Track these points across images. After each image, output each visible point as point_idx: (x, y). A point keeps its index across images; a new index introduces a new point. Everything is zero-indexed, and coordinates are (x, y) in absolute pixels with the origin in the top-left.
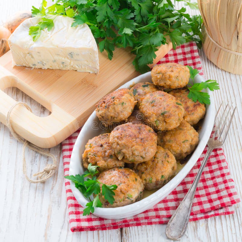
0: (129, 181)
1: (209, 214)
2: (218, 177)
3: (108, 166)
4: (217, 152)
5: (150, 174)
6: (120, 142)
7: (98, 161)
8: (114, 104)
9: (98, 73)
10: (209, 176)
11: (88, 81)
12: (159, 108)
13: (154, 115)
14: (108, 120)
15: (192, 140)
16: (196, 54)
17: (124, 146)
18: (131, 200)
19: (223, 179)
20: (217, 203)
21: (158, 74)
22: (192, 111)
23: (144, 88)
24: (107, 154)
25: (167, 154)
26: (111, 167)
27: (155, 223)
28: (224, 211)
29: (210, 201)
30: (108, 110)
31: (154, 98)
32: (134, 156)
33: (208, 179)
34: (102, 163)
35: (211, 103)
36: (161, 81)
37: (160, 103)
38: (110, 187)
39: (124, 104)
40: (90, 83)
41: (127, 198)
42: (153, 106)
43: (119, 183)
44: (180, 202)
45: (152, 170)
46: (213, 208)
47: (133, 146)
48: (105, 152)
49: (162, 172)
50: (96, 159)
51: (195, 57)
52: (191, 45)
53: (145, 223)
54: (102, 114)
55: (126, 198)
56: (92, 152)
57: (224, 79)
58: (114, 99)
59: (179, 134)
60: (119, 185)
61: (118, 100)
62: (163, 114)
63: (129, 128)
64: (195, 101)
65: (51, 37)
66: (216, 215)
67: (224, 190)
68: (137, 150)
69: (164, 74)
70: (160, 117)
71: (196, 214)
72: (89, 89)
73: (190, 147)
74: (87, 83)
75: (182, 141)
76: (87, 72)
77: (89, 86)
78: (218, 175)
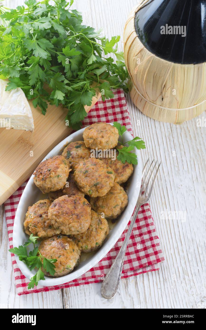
0: (67, 253)
1: (138, 272)
2: (145, 234)
3: (47, 235)
4: (144, 208)
5: (85, 243)
6: (58, 220)
7: (39, 232)
8: (51, 177)
9: (33, 130)
10: (137, 232)
11: (24, 139)
12: (91, 179)
13: (88, 186)
14: (45, 189)
15: (122, 203)
16: (123, 102)
17: (62, 223)
18: (69, 269)
19: (149, 235)
20: (144, 261)
21: (90, 139)
22: (121, 173)
23: (77, 149)
24: (46, 224)
25: (100, 220)
26: (50, 236)
27: (91, 282)
28: (151, 269)
29: (139, 259)
30: (45, 182)
31: (87, 168)
32: (71, 231)
33: (136, 235)
34: (42, 234)
35: (138, 162)
36: (93, 145)
37: (92, 174)
38: (51, 261)
39: (60, 177)
40: (26, 142)
41: (67, 268)
42: (86, 176)
43: (59, 256)
44: (113, 260)
45: (88, 239)
46: (141, 266)
47: (70, 223)
48: (45, 222)
49: (96, 240)
50: (36, 230)
51: (122, 105)
52: (119, 92)
53: (83, 283)
54: (40, 184)
55: (65, 269)
56: (32, 223)
57: (149, 126)
58: (50, 172)
59: (111, 199)
60: (59, 257)
61: (53, 173)
62: (96, 185)
63: (65, 203)
64: (124, 162)
66: (144, 273)
67: (150, 248)
68: (73, 227)
69: (96, 140)
70: (93, 187)
71: (127, 272)
72: (26, 148)
73: (120, 210)
74: (23, 141)
75: (114, 206)
76: (23, 130)
77: (26, 145)
78: (145, 231)
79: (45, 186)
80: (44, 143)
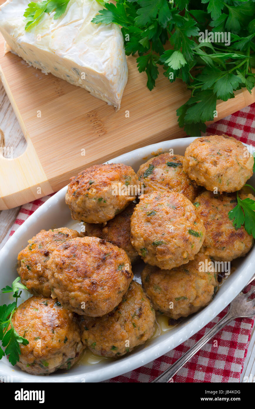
2: (218, 372)
4: (240, 324)
5: (94, 336)
6: (56, 275)
8: (87, 195)
9: (119, 108)
10: (204, 362)
11: (97, 117)
12: (154, 230)
13: (142, 239)
15: (197, 297)
18: (45, 369)
19: (224, 378)
21: (192, 158)
22: (222, 243)
23: (168, 168)
25: (141, 309)
31: (157, 207)
36: (194, 172)
37: (161, 222)
38: (18, 339)
39: (102, 201)
40: (99, 122)
42: (148, 221)
43: (37, 336)
47: (73, 290)
55: (37, 364)
56: (28, 260)
58: (90, 186)
59: (178, 281)
60: (35, 339)
61: (94, 190)
62: (155, 245)
63: (87, 251)
64: (237, 226)
65: (52, 31)
69: (200, 163)
70: (150, 246)
72: (93, 132)
73: (188, 309)
74: (94, 120)
75: (177, 296)
76: (104, 101)
77: (95, 127)
78: (220, 368)
79: (74, 206)
80: (124, 136)
